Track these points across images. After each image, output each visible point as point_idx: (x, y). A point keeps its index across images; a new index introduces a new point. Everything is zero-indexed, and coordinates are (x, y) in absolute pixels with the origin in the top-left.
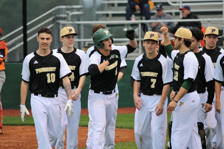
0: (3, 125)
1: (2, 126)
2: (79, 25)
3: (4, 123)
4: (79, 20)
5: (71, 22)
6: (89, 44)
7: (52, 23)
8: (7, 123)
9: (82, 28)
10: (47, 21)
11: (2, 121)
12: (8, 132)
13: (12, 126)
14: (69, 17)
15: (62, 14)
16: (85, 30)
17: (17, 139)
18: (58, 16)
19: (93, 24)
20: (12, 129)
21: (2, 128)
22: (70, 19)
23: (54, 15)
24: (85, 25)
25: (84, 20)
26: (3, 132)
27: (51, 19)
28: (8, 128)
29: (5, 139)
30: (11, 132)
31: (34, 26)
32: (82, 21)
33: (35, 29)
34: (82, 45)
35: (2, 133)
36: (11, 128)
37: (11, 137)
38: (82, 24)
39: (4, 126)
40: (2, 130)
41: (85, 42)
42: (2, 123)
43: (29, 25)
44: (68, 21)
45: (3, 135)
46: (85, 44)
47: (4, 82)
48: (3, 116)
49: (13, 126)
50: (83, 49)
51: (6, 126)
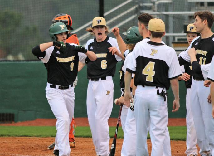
0: (75, 136)
1: (74, 138)
2: (167, 16)
3: (76, 135)
4: (167, 11)
5: (158, 13)
6: (178, 40)
7: (134, 14)
8: (79, 134)
9: (171, 20)
10: (129, 11)
11: (74, 132)
12: (80, 145)
13: (85, 138)
14: (156, 6)
15: (147, 3)
16: (174, 22)
17: (92, 154)
18: (141, 5)
19: (184, 14)
20: (86, 141)
21: (74, 141)
22: (156, 9)
23: (137, 3)
24: (174, 17)
25: (173, 10)
26: (75, 145)
27: (133, 9)
28: (81, 141)
29: (77, 154)
30: (85, 145)
31: (113, 17)
32: (170, 11)
33: (114, 21)
34: (171, 40)
35: (74, 147)
36: (84, 141)
37: (85, 152)
38: (171, 14)
39: (77, 138)
40: (74, 143)
41: (174, 37)
42: (74, 135)
43: (106, 16)
44: (154, 11)
45: (75, 148)
46: (174, 39)
47: (76, 84)
48: (75, 126)
49: (87, 138)
50: (172, 45)
51: (79, 138)
